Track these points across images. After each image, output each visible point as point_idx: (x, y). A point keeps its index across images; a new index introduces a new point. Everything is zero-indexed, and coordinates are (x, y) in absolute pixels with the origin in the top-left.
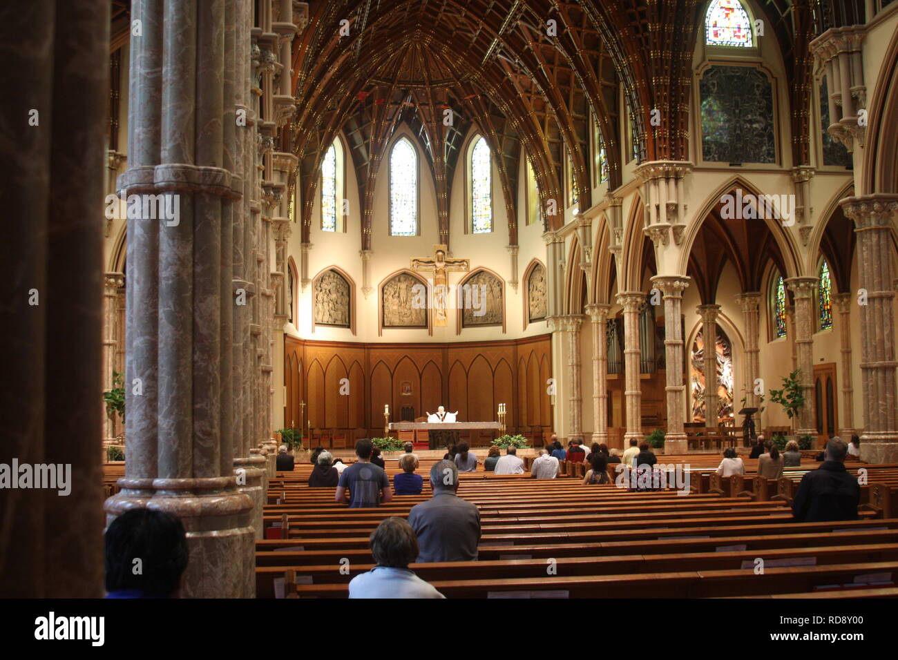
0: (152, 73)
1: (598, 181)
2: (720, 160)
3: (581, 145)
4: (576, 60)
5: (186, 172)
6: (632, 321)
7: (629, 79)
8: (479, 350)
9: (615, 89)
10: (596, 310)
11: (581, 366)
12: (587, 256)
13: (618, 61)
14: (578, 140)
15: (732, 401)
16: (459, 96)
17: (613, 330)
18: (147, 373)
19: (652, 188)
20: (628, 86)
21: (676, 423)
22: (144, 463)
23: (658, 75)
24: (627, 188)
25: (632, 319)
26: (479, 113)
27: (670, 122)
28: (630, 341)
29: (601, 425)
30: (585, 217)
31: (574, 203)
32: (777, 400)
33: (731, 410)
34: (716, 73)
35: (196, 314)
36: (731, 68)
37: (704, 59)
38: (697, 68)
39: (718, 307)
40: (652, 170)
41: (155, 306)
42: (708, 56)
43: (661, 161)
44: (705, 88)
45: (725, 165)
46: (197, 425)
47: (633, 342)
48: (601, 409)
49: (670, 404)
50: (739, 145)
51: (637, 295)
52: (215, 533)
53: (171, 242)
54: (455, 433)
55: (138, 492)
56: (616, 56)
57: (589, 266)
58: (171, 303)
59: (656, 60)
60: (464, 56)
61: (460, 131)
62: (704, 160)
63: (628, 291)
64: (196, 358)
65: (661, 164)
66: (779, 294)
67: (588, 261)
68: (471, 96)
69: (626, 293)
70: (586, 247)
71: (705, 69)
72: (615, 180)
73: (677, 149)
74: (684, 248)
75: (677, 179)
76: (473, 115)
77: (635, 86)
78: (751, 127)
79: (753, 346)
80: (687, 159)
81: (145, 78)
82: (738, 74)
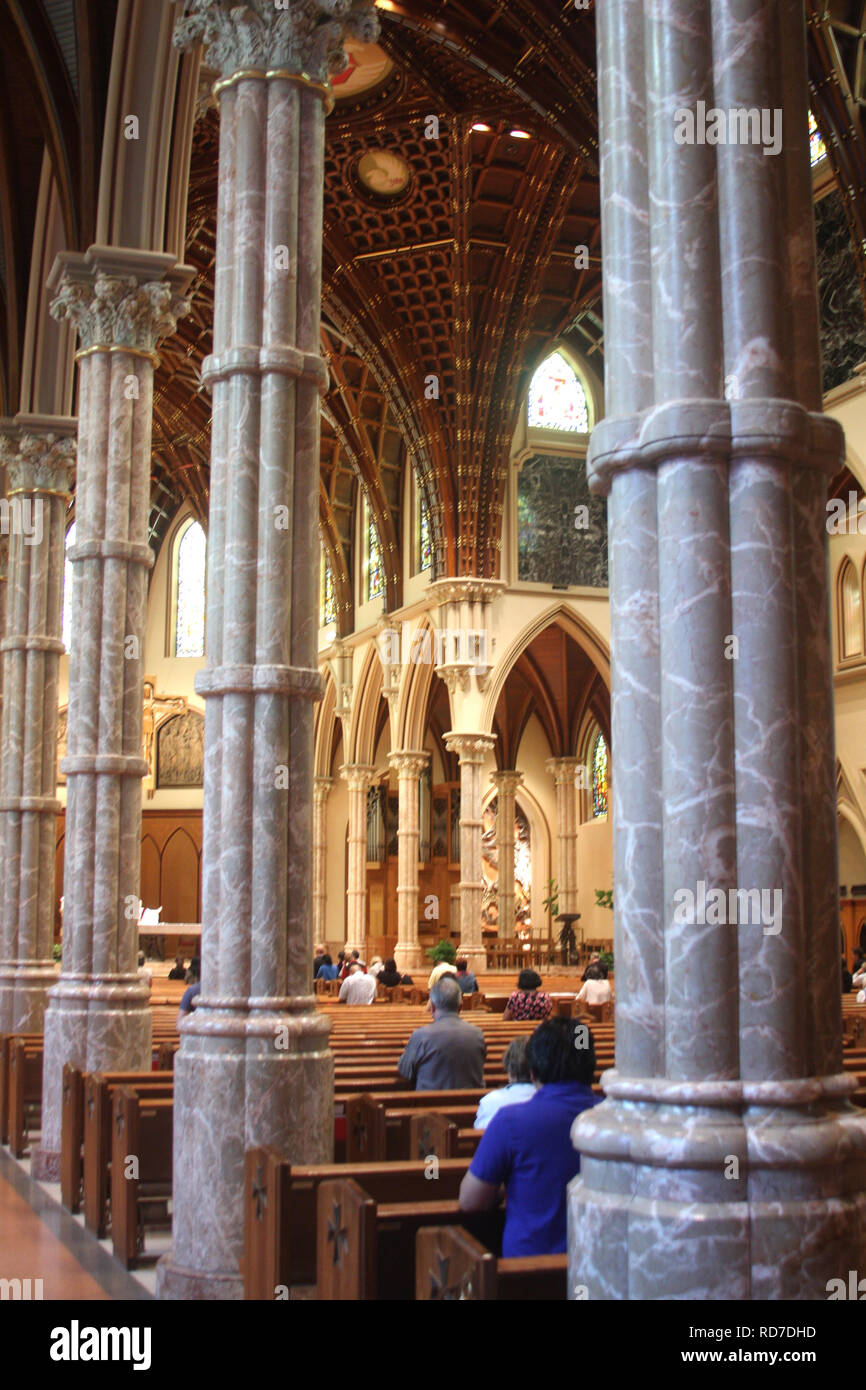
0: (248, 565)
1: (365, 595)
2: (541, 579)
3: (344, 545)
4: (349, 432)
5: (289, 675)
6: (410, 791)
7: (426, 466)
8: (179, 822)
9: (399, 474)
10: (356, 774)
11: (326, 849)
12: (345, 699)
13: (412, 439)
14: (340, 538)
15: (529, 902)
16: (168, 463)
17: (375, 801)
18: (241, 885)
19: (451, 613)
20: (422, 474)
21: (473, 931)
22: (237, 980)
23: (466, 462)
24: (411, 610)
25: (410, 788)
26: (196, 490)
27: (479, 526)
28: (406, 818)
29: (358, 933)
30: (346, 644)
31: (326, 624)
32: (604, 903)
33: (527, 914)
34: (538, 464)
35: (292, 824)
36: (559, 458)
37: (524, 444)
38: (516, 455)
39: (519, 775)
40: (453, 590)
41: (249, 813)
42: (531, 441)
43: (464, 579)
44: (524, 484)
45: (547, 587)
46: (291, 941)
47: (410, 820)
48: (358, 910)
49: (465, 906)
50: (566, 562)
51: (418, 756)
52: (316, 1055)
53: (270, 747)
54: (159, 939)
55: (227, 1011)
56: (409, 433)
57: (347, 711)
58: (270, 812)
59: (464, 443)
60: (183, 410)
61: (165, 511)
62: (520, 579)
63: (406, 750)
64: (291, 869)
65: (465, 583)
66: (597, 758)
67: (345, 705)
68: (188, 466)
69: (403, 752)
70: (345, 686)
71: (525, 459)
72: (394, 599)
73: (486, 563)
74: (489, 696)
75: (484, 603)
76: (188, 492)
77: (435, 476)
78: (582, 539)
79: (569, 829)
80: (498, 578)
81: (240, 570)
82: (569, 467)
